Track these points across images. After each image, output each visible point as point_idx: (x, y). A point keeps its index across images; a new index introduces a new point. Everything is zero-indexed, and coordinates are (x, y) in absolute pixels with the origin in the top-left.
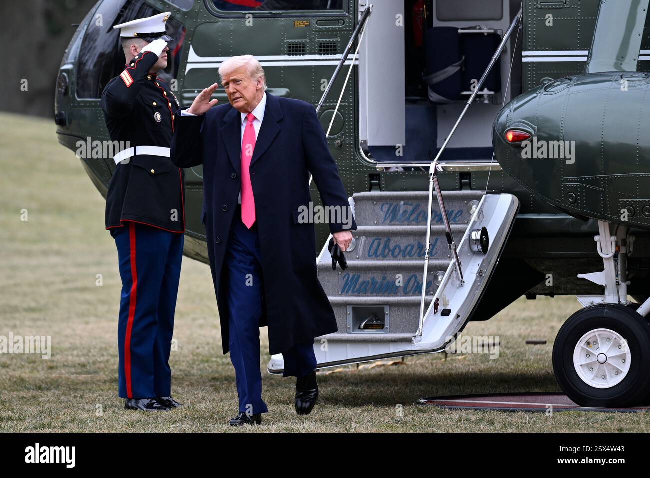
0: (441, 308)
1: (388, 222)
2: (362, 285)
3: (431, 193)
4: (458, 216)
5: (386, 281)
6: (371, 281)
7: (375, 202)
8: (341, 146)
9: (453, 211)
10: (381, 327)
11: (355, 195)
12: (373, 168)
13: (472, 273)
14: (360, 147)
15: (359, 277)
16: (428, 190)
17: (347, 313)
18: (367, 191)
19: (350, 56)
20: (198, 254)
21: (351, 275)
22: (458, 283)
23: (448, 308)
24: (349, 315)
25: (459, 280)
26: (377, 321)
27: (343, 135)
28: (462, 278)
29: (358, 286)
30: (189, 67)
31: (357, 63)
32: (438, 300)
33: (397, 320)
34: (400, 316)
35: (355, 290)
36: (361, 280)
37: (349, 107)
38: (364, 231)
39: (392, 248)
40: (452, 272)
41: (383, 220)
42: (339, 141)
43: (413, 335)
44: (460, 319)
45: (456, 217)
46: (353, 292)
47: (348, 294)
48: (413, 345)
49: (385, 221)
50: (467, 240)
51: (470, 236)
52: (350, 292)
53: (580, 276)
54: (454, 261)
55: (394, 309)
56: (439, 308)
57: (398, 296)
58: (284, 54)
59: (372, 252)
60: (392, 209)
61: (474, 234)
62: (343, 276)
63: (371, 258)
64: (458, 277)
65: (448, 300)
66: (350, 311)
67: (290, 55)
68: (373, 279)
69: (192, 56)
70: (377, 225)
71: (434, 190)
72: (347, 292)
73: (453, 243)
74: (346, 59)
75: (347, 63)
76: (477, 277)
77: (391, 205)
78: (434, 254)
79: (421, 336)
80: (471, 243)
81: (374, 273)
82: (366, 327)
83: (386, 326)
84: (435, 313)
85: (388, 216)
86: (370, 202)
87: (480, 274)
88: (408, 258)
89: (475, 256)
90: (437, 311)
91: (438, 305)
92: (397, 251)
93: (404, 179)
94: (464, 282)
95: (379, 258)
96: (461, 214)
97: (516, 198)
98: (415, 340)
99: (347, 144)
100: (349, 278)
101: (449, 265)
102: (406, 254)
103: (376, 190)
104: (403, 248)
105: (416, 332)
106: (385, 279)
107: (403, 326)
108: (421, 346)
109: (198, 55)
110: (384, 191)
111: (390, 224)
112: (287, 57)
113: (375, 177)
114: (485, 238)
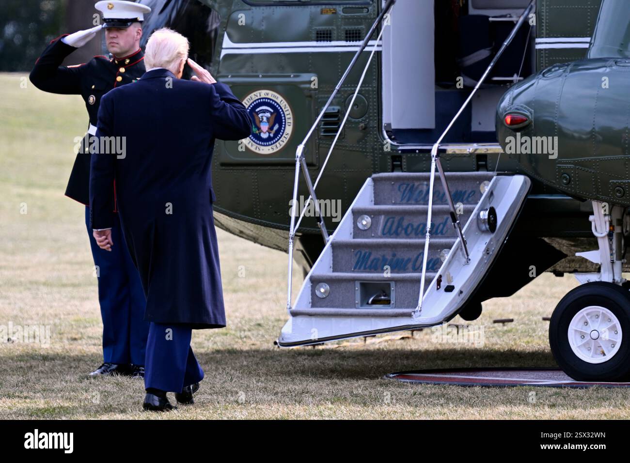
0: (444, 284)
1: (405, 201)
2: (372, 262)
3: (432, 174)
4: (470, 195)
5: (395, 259)
6: (381, 258)
7: (393, 183)
8: (365, 128)
9: (465, 192)
10: (387, 302)
11: (374, 176)
12: (395, 150)
13: (478, 251)
14: (383, 129)
15: (370, 254)
16: (430, 171)
17: (355, 288)
18: (389, 172)
19: (370, 43)
20: (241, 232)
21: (363, 252)
22: (464, 260)
23: (452, 284)
24: (357, 290)
25: (465, 257)
26: (384, 296)
27: (366, 118)
28: (468, 256)
29: (369, 263)
30: (224, 53)
31: (379, 49)
32: (440, 276)
33: (402, 296)
34: (405, 292)
35: (367, 266)
36: (372, 257)
37: (373, 91)
38: (378, 210)
39: (404, 227)
40: (457, 249)
41: (400, 200)
42: (363, 124)
43: (413, 310)
44: (463, 295)
45: (469, 196)
46: (365, 268)
47: (360, 270)
48: (412, 319)
49: (402, 200)
50: (474, 219)
51: (478, 215)
52: (362, 268)
53: (577, 254)
54: (459, 239)
55: (399, 285)
56: (442, 283)
57: (407, 272)
58: (312, 40)
59: (386, 230)
60: (408, 188)
61: (482, 213)
62: (355, 253)
63: (385, 236)
64: (463, 254)
65: (452, 277)
66: (358, 288)
67: (317, 41)
68: (384, 256)
69: (227, 42)
70: (395, 204)
71: (436, 170)
72: (359, 268)
73: (458, 222)
74: (366, 45)
75: (367, 49)
76: (484, 255)
77: (408, 185)
78: (444, 232)
79: (420, 311)
80: (479, 221)
81: (384, 250)
82: (374, 302)
83: (392, 302)
84: (438, 289)
85: (405, 195)
86: (388, 182)
87: (487, 251)
88: (420, 236)
89: (483, 235)
90: (440, 287)
91: (441, 281)
92: (410, 229)
93: (424, 161)
94: (470, 260)
95: (392, 236)
96: (473, 195)
97: (528, 179)
98: (414, 315)
99: (371, 127)
100: (360, 255)
101: (454, 243)
102: (418, 232)
103: (398, 171)
104: (415, 227)
105: (416, 308)
106: (394, 255)
107: (407, 302)
108: (420, 320)
109: (232, 41)
110: (405, 172)
111: (407, 204)
112: (314, 43)
113: (397, 159)
114: (492, 217)
